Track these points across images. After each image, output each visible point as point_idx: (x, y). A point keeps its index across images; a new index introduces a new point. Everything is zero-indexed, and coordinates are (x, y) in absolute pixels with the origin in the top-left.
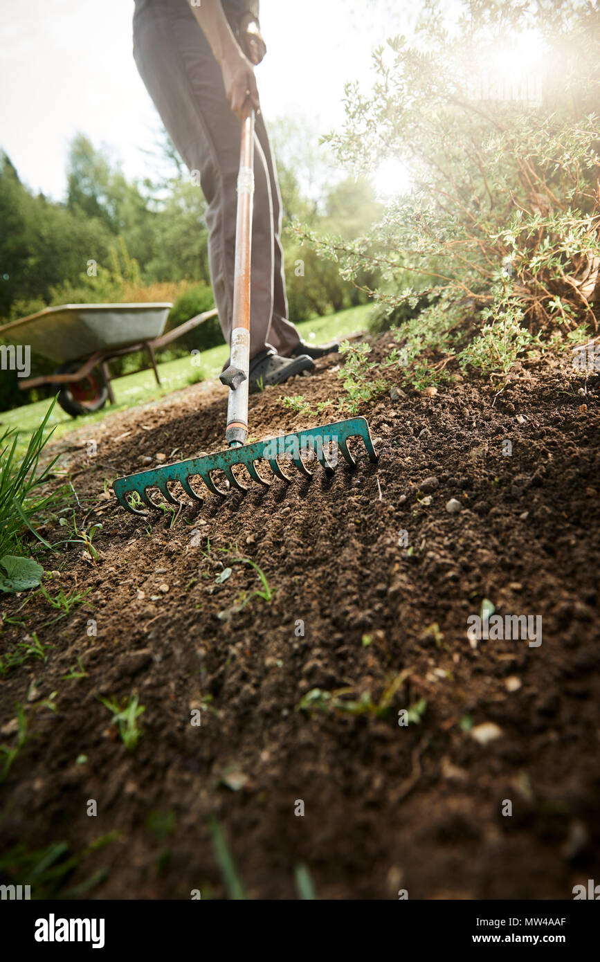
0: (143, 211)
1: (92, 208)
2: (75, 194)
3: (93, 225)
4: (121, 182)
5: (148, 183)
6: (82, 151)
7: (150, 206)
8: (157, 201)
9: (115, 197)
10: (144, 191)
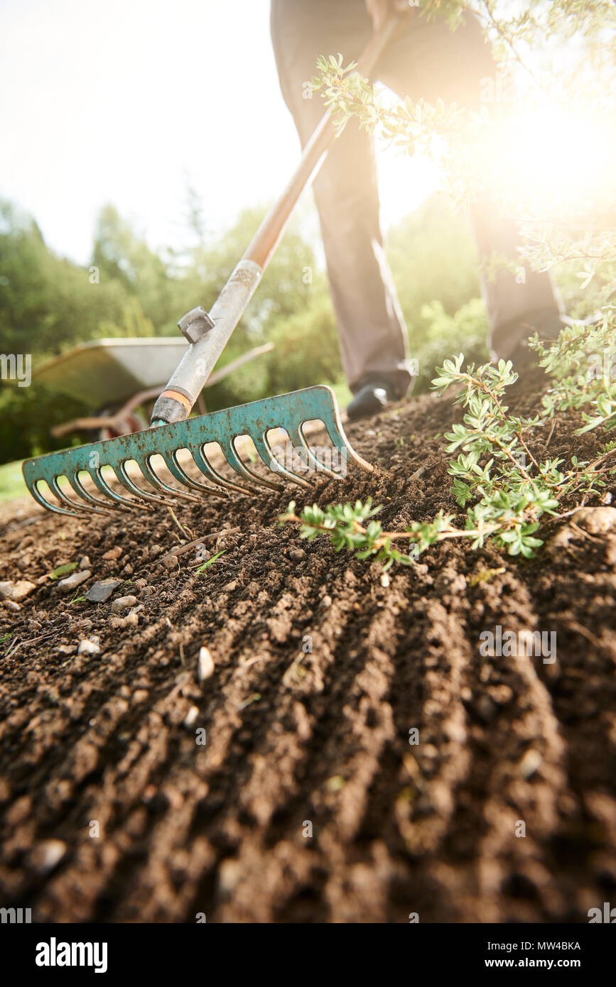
0: (163, 276)
1: (112, 271)
2: (98, 258)
3: (114, 288)
4: (144, 249)
5: (170, 251)
6: (109, 218)
7: (171, 273)
8: (178, 268)
9: (136, 263)
10: (165, 258)
